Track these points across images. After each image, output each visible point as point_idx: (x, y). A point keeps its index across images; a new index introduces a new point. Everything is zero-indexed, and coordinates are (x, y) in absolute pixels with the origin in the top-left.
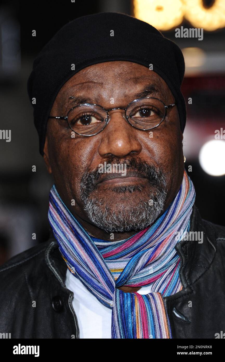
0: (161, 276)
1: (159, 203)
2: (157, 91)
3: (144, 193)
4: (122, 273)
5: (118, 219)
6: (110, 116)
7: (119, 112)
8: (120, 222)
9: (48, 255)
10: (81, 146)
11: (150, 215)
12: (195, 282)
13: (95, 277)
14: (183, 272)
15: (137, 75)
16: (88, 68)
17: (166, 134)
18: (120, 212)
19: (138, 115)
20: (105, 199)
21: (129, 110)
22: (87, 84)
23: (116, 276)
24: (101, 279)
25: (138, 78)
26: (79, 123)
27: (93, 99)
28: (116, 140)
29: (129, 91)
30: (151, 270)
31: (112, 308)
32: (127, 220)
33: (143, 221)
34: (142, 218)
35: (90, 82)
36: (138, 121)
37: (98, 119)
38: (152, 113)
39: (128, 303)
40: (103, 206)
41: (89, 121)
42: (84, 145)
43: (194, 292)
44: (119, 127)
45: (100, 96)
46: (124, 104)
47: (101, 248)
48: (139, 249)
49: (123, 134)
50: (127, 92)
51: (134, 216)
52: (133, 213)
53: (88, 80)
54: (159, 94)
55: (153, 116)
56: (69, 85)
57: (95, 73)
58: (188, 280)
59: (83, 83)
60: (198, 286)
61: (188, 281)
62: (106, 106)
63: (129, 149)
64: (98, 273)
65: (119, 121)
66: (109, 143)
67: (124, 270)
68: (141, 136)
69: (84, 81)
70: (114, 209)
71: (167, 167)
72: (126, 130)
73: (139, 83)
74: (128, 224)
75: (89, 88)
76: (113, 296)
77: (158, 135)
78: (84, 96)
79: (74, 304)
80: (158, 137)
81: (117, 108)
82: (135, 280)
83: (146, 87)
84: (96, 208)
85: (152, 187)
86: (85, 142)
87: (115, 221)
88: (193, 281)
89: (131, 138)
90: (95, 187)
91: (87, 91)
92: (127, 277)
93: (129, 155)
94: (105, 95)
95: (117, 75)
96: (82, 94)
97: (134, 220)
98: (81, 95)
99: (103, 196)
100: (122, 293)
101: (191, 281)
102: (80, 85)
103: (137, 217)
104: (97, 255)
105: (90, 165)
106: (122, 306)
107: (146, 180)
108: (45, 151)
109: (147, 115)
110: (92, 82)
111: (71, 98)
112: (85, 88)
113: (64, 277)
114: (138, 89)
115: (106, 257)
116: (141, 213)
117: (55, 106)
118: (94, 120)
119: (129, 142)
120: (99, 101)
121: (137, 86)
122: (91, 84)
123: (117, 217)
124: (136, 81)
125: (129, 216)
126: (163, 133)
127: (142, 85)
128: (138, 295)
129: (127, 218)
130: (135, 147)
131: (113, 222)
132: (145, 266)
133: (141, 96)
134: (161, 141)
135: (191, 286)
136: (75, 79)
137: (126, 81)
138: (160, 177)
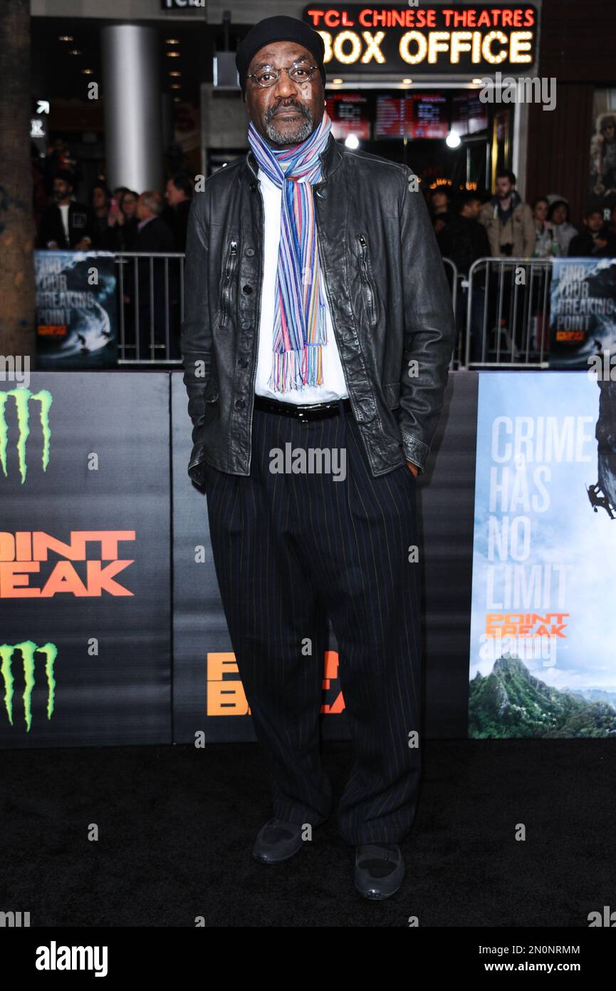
0: (311, 170)
2: (307, 59)
3: (300, 122)
4: (288, 169)
6: (280, 74)
7: (285, 71)
9: (247, 160)
10: (265, 93)
13: (273, 172)
14: (323, 170)
15: (295, 49)
16: (267, 46)
19: (296, 74)
21: (290, 71)
23: (285, 171)
24: (276, 173)
26: (263, 79)
27: (270, 65)
28: (283, 88)
29: (291, 59)
30: (305, 167)
31: (281, 189)
32: (290, 138)
33: (299, 138)
35: (268, 54)
36: (296, 77)
37: (273, 76)
38: (304, 73)
39: (291, 187)
41: (269, 78)
43: (328, 184)
44: (285, 81)
45: (274, 62)
46: (288, 67)
47: (276, 154)
48: (298, 155)
49: (287, 85)
50: (289, 59)
53: (266, 53)
54: (308, 61)
56: (256, 57)
57: (271, 48)
60: (331, 179)
62: (278, 68)
63: (290, 94)
64: (274, 169)
65: (285, 77)
66: (279, 90)
67: (289, 167)
68: (297, 86)
70: (282, 132)
72: (289, 82)
73: (296, 54)
74: (291, 140)
75: (268, 57)
76: (282, 182)
78: (265, 63)
79: (261, 187)
81: (283, 69)
82: (295, 173)
83: (300, 57)
84: (272, 131)
85: (304, 118)
86: (266, 91)
89: (291, 86)
90: (273, 118)
91: (267, 59)
92: (290, 172)
93: (290, 97)
94: (277, 62)
95: (284, 50)
96: (263, 61)
97: (295, 138)
100: (288, 181)
101: (327, 175)
102: (263, 56)
103: (296, 136)
104: (274, 159)
105: (270, 105)
106: (287, 188)
107: (300, 114)
108: (246, 99)
109: (302, 74)
111: (257, 65)
112: (266, 57)
113: (257, 172)
114: (295, 57)
115: (279, 159)
116: (298, 134)
117: (249, 70)
118: (271, 77)
119: (290, 89)
120: (273, 66)
127: (298, 55)
128: (297, 183)
130: (294, 92)
132: (300, 165)
133: (298, 61)
136: (260, 53)
137: (289, 53)
138: (308, 112)
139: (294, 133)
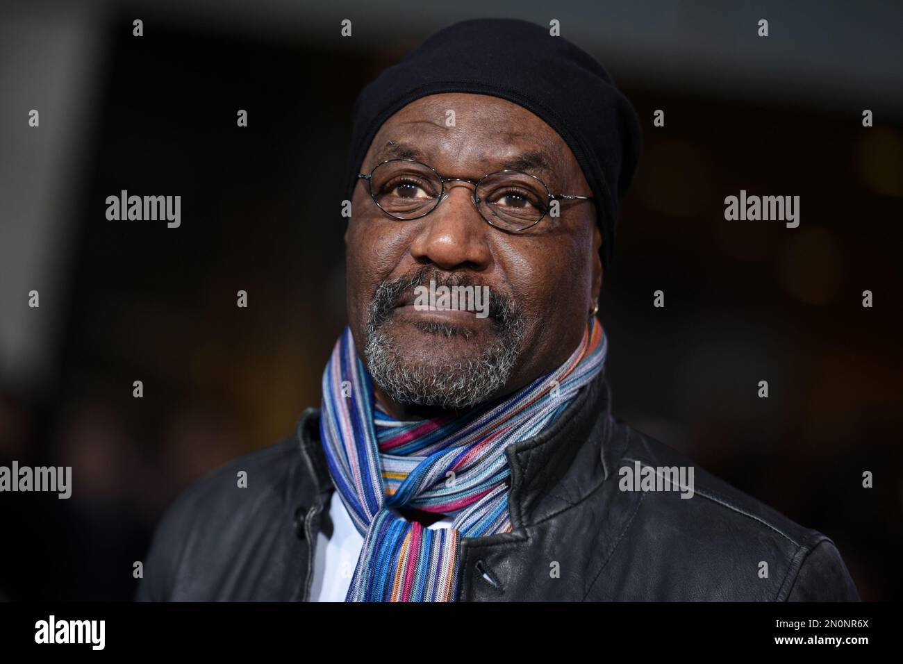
1: (497, 369)
2: (545, 166)
3: (474, 344)
4: (403, 483)
5: (412, 380)
7: (467, 187)
8: (415, 385)
10: (384, 234)
11: (473, 386)
12: (539, 523)
14: (514, 500)
15: (517, 128)
16: (432, 96)
17: (546, 245)
18: (416, 368)
20: (399, 339)
22: (422, 124)
23: (394, 488)
25: (516, 135)
26: (394, 193)
27: (425, 154)
28: (440, 233)
29: (493, 152)
32: (426, 384)
33: (458, 392)
34: (456, 387)
35: (428, 122)
36: (498, 212)
37: (428, 193)
38: (528, 205)
39: (393, 537)
40: (392, 350)
41: (412, 194)
42: (390, 231)
43: (530, 541)
44: (455, 212)
45: (436, 149)
46: (481, 173)
47: (378, 429)
49: (457, 226)
50: (488, 153)
51: (441, 380)
52: (440, 374)
53: (425, 119)
54: (547, 173)
55: (529, 208)
56: (395, 121)
57: (441, 108)
58: (524, 517)
59: (417, 122)
60: (543, 531)
61: (524, 519)
63: (461, 256)
65: (458, 202)
67: (408, 476)
68: (495, 238)
69: (420, 119)
71: (534, 305)
72: (466, 221)
73: (514, 144)
74: (428, 393)
75: (423, 131)
76: (372, 519)
77: (529, 244)
78: (410, 145)
80: (527, 246)
81: (464, 179)
83: (525, 154)
85: (492, 337)
86: (393, 228)
87: (406, 382)
88: (536, 522)
89: (471, 236)
91: (418, 137)
93: (460, 266)
95: (479, 121)
98: (407, 141)
99: (397, 332)
100: (390, 518)
101: (530, 519)
102: (411, 125)
103: (448, 383)
104: (368, 444)
105: (392, 271)
109: (519, 204)
110: (431, 123)
111: (389, 144)
112: (417, 131)
114: (510, 153)
116: (456, 378)
118: (421, 193)
119: (465, 243)
120: (434, 159)
121: (509, 148)
122: (427, 126)
123: (410, 376)
124: (510, 138)
125: (433, 378)
126: (540, 242)
127: (520, 148)
129: (427, 380)
130: (474, 254)
131: (401, 384)
134: (530, 256)
135: (527, 529)
136: (407, 112)
137: (491, 135)
138: (512, 319)
139: (442, 375)
